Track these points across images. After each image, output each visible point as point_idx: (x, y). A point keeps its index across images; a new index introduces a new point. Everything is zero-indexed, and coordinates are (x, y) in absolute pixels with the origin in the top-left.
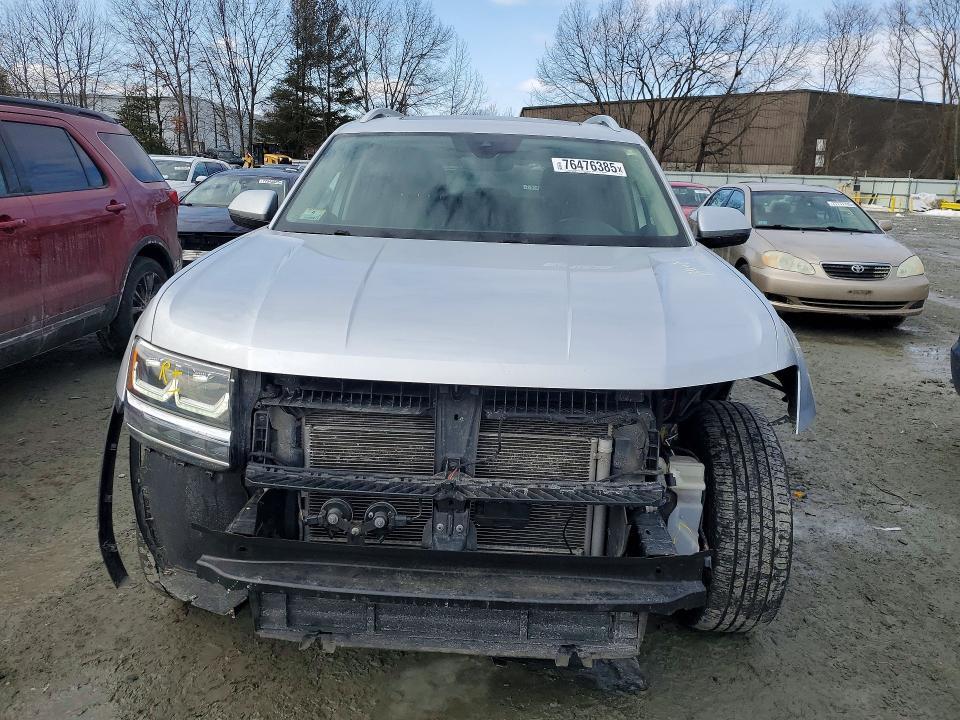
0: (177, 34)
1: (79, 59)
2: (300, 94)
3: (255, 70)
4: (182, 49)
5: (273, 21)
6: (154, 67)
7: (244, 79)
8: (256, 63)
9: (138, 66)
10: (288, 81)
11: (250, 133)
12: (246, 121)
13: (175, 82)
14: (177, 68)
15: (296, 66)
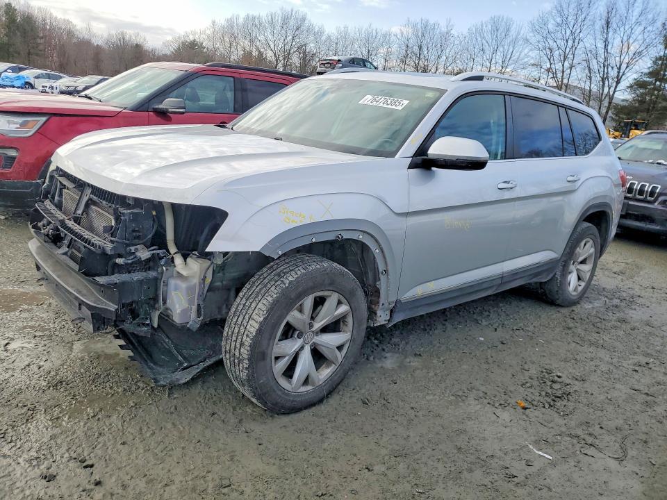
0: (570, 43)
1: (503, 62)
2: (658, 83)
3: (624, 66)
4: (571, 52)
5: (650, 28)
6: (548, 66)
7: (613, 73)
8: (626, 60)
9: (537, 65)
10: (651, 74)
11: (607, 112)
12: (606, 103)
13: (559, 75)
14: (563, 65)
15: (660, 62)
